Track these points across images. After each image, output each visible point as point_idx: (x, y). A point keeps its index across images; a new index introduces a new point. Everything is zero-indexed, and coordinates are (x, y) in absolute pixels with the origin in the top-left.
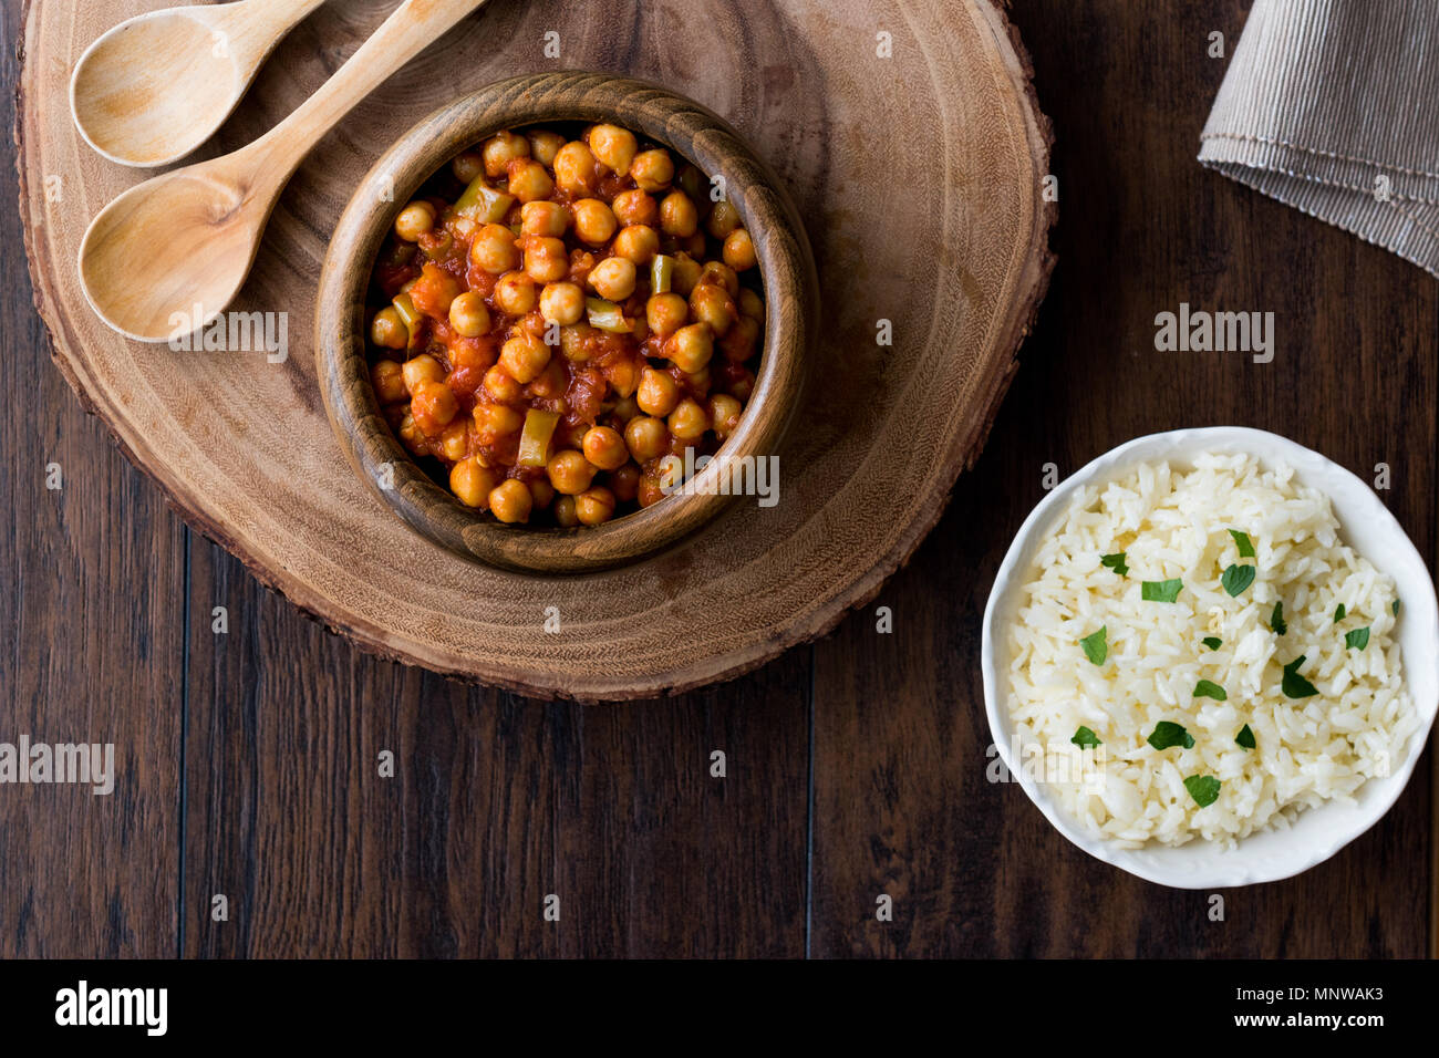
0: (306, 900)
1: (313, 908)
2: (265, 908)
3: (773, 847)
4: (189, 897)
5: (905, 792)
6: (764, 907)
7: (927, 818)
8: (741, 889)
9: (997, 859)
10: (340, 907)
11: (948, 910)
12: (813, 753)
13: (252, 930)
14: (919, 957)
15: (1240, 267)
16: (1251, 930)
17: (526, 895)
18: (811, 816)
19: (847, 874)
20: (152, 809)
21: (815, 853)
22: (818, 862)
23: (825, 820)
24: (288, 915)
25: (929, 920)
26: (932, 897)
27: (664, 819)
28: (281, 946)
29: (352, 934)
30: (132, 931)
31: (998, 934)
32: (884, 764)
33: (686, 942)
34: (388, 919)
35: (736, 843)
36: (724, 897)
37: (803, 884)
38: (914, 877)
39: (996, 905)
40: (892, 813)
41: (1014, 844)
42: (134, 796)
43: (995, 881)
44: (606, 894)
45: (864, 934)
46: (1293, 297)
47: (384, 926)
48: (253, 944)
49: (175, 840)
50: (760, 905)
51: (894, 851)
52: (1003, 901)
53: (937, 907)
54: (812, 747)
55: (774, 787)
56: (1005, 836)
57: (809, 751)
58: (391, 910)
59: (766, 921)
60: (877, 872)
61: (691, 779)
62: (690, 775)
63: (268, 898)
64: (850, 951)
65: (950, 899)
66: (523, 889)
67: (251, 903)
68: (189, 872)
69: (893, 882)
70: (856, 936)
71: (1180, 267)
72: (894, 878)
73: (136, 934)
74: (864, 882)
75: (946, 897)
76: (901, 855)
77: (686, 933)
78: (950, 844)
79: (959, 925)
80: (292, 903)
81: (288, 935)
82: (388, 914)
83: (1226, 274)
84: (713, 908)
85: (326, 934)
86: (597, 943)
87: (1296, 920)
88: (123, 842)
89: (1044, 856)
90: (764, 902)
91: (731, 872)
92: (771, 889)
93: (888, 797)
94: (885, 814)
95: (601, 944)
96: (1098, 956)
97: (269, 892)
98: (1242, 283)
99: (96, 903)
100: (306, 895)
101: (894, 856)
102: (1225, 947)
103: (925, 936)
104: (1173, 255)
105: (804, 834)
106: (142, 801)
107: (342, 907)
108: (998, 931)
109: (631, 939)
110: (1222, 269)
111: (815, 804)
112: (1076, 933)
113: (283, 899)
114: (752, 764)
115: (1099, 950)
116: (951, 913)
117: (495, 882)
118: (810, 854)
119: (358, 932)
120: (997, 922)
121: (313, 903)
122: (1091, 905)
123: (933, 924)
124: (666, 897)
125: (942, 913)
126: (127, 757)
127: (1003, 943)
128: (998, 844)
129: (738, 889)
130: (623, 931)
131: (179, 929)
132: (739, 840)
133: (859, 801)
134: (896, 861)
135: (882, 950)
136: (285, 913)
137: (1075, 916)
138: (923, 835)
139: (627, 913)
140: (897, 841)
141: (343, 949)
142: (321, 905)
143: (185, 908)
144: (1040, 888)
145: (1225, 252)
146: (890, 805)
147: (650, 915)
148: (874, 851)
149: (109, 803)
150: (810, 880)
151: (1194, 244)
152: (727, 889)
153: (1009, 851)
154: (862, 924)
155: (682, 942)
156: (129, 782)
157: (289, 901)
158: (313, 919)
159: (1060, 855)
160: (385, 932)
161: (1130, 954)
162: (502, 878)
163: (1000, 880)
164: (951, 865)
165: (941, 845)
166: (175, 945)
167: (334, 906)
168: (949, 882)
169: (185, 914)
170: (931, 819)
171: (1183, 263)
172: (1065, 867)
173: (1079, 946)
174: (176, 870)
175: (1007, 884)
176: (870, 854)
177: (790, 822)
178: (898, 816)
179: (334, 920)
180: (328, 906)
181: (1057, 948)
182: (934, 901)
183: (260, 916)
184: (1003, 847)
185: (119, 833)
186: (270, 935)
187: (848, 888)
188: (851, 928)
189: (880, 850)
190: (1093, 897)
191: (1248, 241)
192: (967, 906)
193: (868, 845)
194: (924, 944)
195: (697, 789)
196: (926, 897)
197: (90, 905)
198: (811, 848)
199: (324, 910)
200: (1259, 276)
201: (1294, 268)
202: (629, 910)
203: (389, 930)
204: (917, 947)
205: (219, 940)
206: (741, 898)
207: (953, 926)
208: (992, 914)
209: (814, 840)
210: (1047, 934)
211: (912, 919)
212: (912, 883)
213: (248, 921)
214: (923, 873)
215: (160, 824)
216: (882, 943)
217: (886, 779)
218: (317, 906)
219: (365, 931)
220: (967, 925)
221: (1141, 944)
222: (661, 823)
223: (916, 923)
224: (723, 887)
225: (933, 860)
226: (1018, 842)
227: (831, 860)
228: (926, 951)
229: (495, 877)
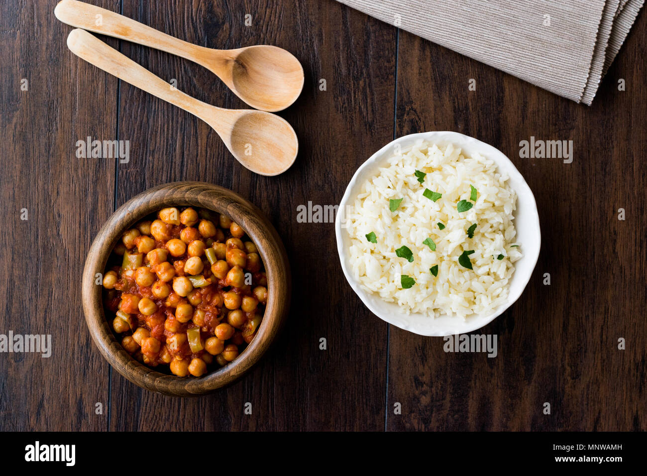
0: (164, 401)
1: (168, 404)
2: (147, 404)
3: (371, 381)
4: (112, 399)
5: (430, 357)
6: (367, 407)
7: (439, 369)
8: (357, 399)
9: (470, 387)
10: (179, 405)
11: (448, 409)
12: (389, 338)
13: (140, 414)
14: (435, 430)
15: (580, 127)
16: (582, 420)
17: (262, 401)
18: (388, 367)
19: (404, 393)
20: (97, 360)
21: (389, 384)
22: (391, 388)
23: (394, 369)
24: (156, 408)
25: (440, 414)
26: (441, 403)
27: (323, 368)
28: (153, 421)
29: (185, 416)
30: (87, 414)
31: (470, 420)
32: (420, 344)
33: (332, 423)
34: (201, 410)
35: (355, 379)
36: (349, 402)
37: (384, 397)
38: (433, 395)
39: (469, 407)
40: (424, 366)
41: (477, 381)
42: (89, 354)
43: (469, 397)
44: (297, 400)
45: (411, 419)
46: (604, 140)
47: (199, 413)
48: (141, 421)
49: (107, 374)
50: (365, 406)
51: (424, 383)
52: (472, 406)
53: (443, 408)
54: (389, 337)
55: (372, 354)
56: (473, 377)
57: (387, 338)
58: (202, 406)
59: (368, 413)
60: (417, 392)
61: (335, 350)
62: (335, 349)
63: (148, 400)
64: (404, 427)
65: (449, 405)
66: (260, 398)
67: (140, 402)
68: (113, 388)
69: (424, 397)
70: (407, 420)
71: (554, 127)
72: (425, 395)
73: (89, 415)
74: (411, 397)
75: (447, 404)
76: (427, 385)
77: (332, 419)
78: (449, 380)
79: (453, 416)
80: (158, 403)
81: (156, 417)
82: (201, 408)
83: (574, 130)
84: (344, 407)
85: (173, 416)
86: (292, 422)
87: (601, 415)
88: (84, 374)
89: (491, 386)
90: (367, 405)
91: (352, 391)
92: (370, 399)
93: (422, 359)
94: (421, 367)
95: (294, 423)
96: (514, 430)
97: (148, 397)
98: (581, 134)
99: (72, 402)
100: (165, 399)
101: (425, 385)
102: (570, 428)
103: (438, 421)
104: (551, 122)
105: (385, 374)
106: (93, 357)
107: (180, 405)
108: (470, 419)
109: (308, 420)
110: (572, 128)
111: (389, 362)
112: (504, 421)
113: (154, 400)
114: (362, 344)
115: (514, 427)
116: (449, 411)
117: (248, 394)
118: (387, 384)
119: (188, 415)
120: (470, 415)
121: (167, 402)
122: (511, 408)
123: (441, 415)
124: (324, 402)
125: (445, 411)
126: (86, 337)
127: (472, 424)
128: (470, 381)
129: (355, 399)
130: (304, 417)
131: (108, 413)
132: (356, 377)
133: (409, 361)
134: (425, 388)
135: (418, 427)
136: (155, 407)
137: (504, 413)
138: (437, 376)
139: (306, 409)
140: (425, 379)
141: (180, 423)
142: (171, 404)
143: (111, 404)
144: (489, 400)
145: (574, 120)
146: (423, 362)
147: (316, 410)
148: (415, 383)
149: (78, 357)
150: (387, 395)
151: (560, 117)
152: (350, 399)
153: (475, 384)
154: (410, 415)
155: (330, 422)
156: (87, 348)
157: (157, 402)
158: (167, 410)
159: (498, 386)
160: (199, 416)
161: (528, 429)
162: (251, 393)
163: (471, 397)
164: (449, 389)
165: (445, 381)
166: (106, 420)
167: (177, 404)
168: (448, 397)
169: (111, 408)
170: (441, 369)
171: (556, 125)
172: (500, 391)
173: (506, 427)
174: (107, 387)
175: (474, 398)
176: (414, 384)
177: (379, 369)
178: (426, 368)
179: (177, 410)
180: (174, 404)
181: (496, 427)
182: (442, 405)
183: (144, 408)
184: (473, 382)
185: (82, 370)
186: (148, 416)
187: (404, 399)
188: (405, 416)
189: (418, 383)
190: (512, 404)
191: (584, 116)
192: (456, 408)
193: (413, 380)
194: (437, 424)
195: (338, 354)
196: (438, 404)
197: (69, 402)
198: (388, 381)
199: (172, 406)
200: (589, 131)
201: (604, 128)
202: (307, 408)
203: (201, 415)
204: (434, 426)
205: (126, 419)
206: (356, 403)
207: (450, 416)
208: (467, 412)
209: (389, 377)
210: (491, 421)
211: (432, 413)
212: (432, 397)
213: (139, 410)
214: (437, 393)
215: (101, 367)
216: (418, 423)
217: (421, 351)
218: (169, 404)
219: (191, 415)
220: (456, 416)
221: (533, 425)
222: (321, 369)
223: (433, 415)
224: (349, 398)
225: (442, 387)
226: (479, 380)
227: (396, 387)
228: (438, 427)
229: (248, 392)
